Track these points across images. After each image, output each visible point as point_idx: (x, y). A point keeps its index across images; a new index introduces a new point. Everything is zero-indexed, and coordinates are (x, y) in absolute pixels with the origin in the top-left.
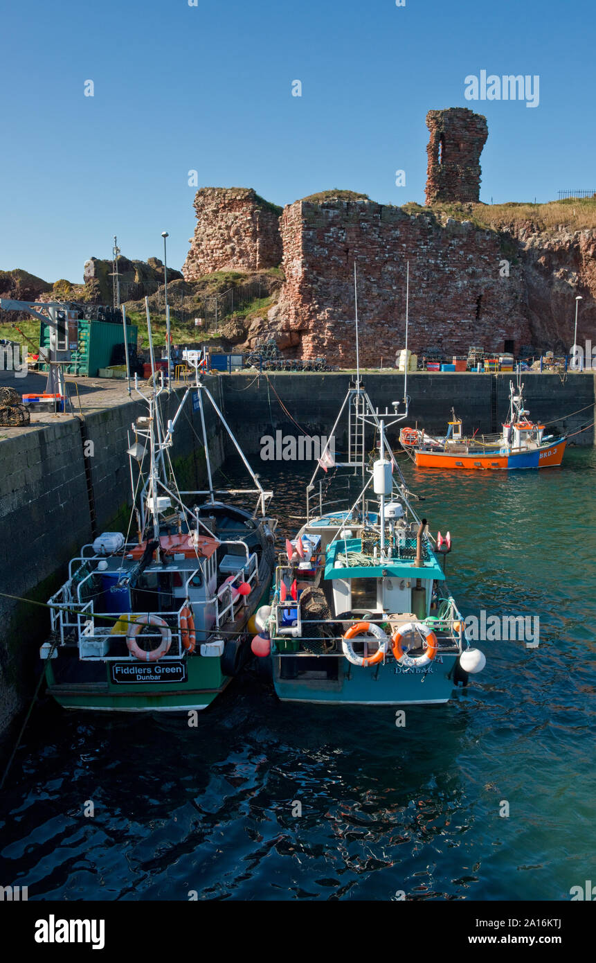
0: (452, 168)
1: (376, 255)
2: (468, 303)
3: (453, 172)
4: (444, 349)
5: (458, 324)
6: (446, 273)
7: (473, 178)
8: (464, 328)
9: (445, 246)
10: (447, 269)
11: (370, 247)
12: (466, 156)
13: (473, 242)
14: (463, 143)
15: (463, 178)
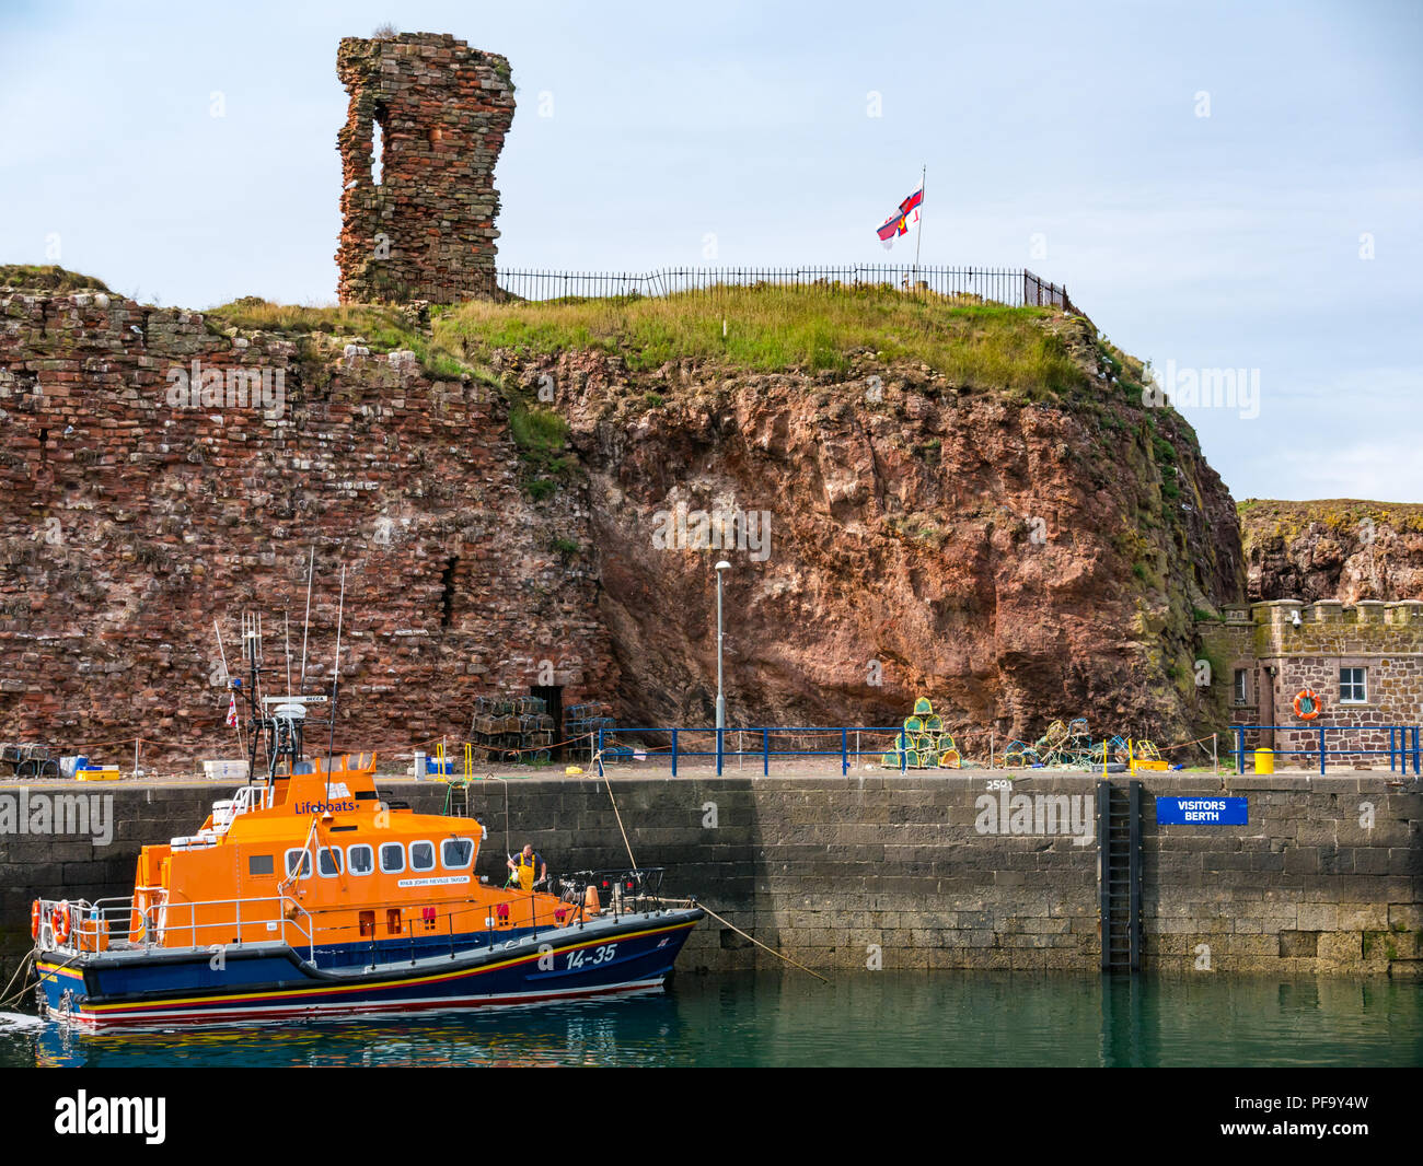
0: (410, 197)
1: (132, 447)
2: (417, 579)
3: (416, 207)
4: (347, 713)
5: (386, 640)
6: (345, 497)
7: (474, 224)
8: (404, 650)
9: (341, 422)
10: (349, 485)
11: (113, 422)
12: (450, 164)
13: (423, 410)
14: (443, 129)
15: (445, 223)
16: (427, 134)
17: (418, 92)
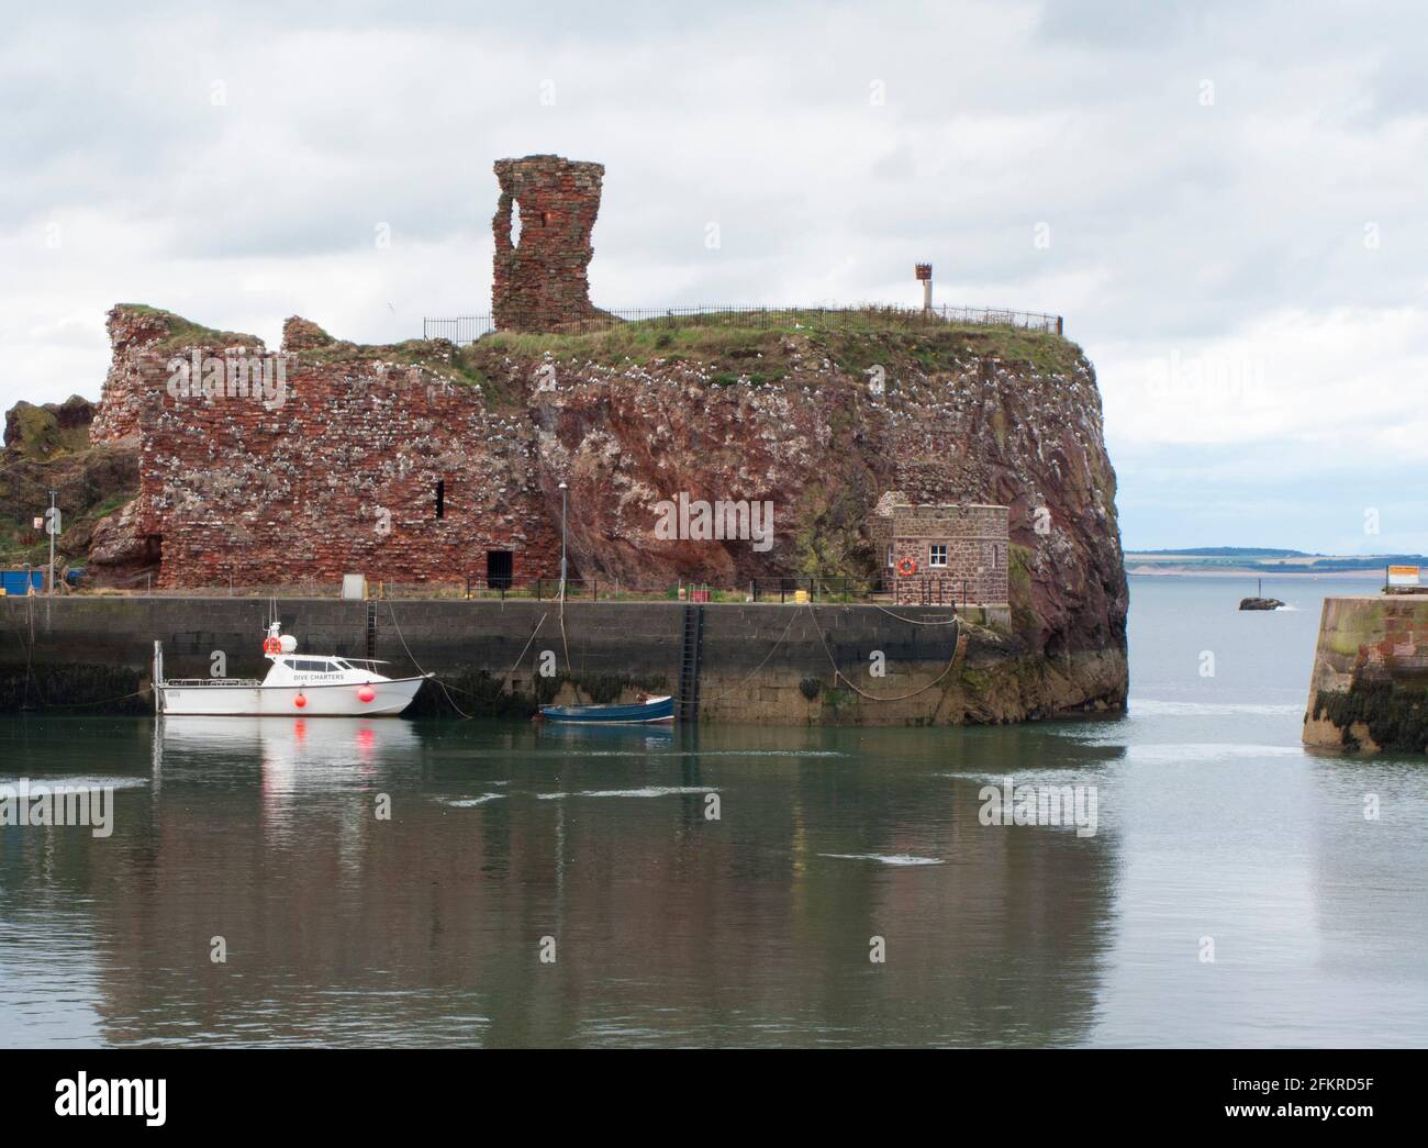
2: (420, 493)
5: (401, 526)
8: (411, 531)
9: (373, 409)
10: (379, 444)
12: (556, 234)
14: (552, 213)
15: (552, 271)
16: (543, 216)
17: (536, 191)
